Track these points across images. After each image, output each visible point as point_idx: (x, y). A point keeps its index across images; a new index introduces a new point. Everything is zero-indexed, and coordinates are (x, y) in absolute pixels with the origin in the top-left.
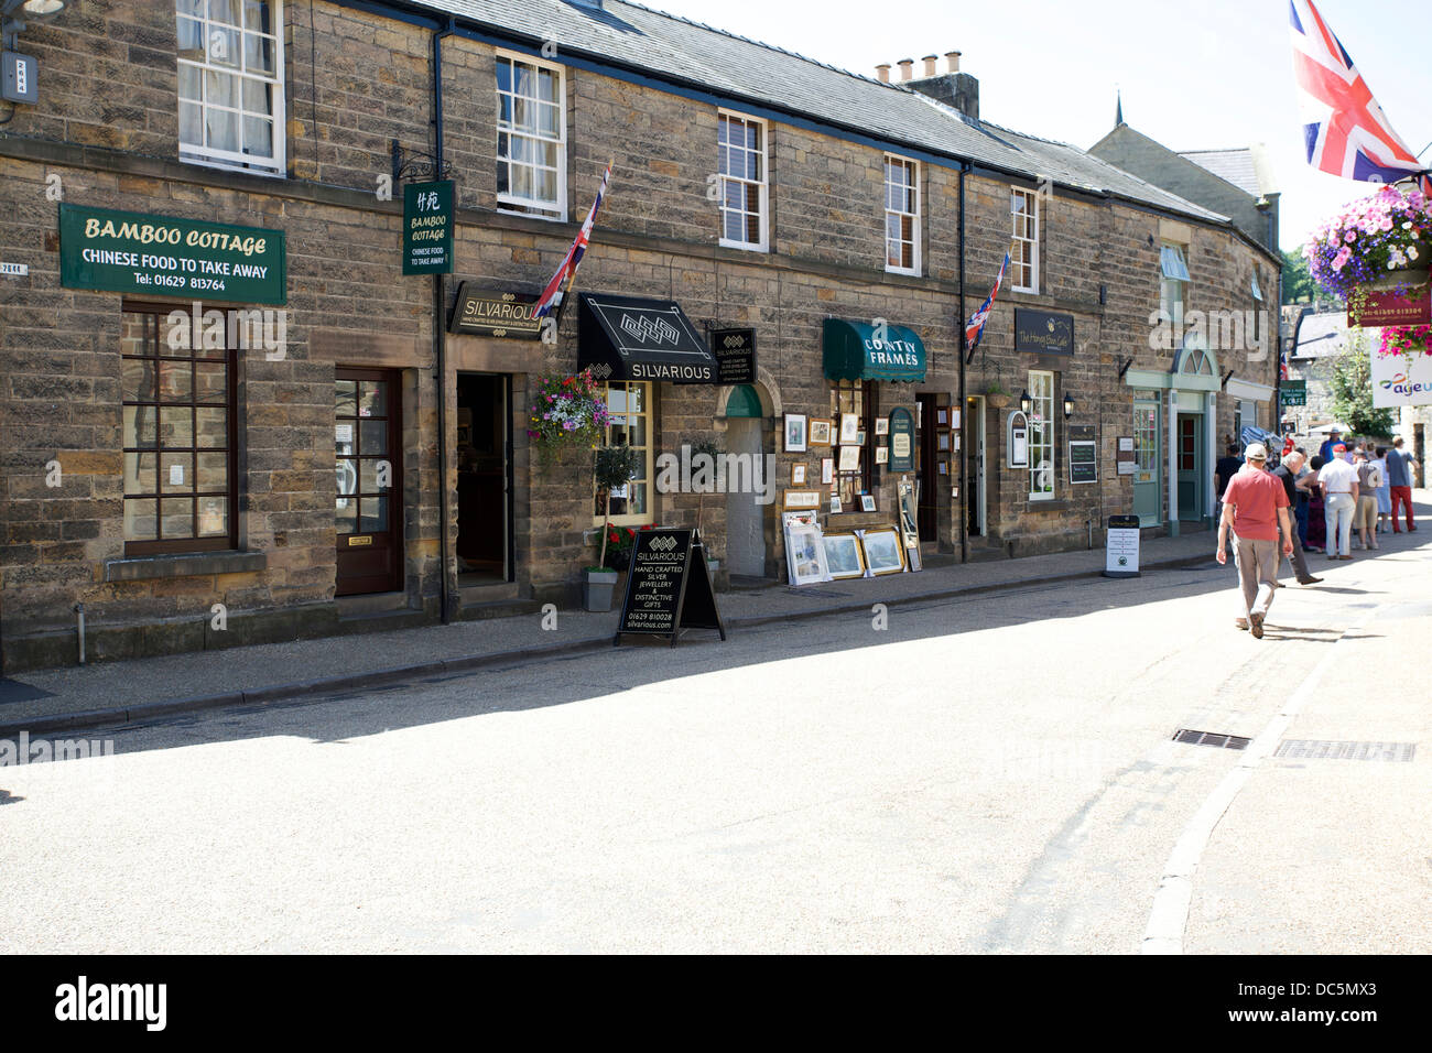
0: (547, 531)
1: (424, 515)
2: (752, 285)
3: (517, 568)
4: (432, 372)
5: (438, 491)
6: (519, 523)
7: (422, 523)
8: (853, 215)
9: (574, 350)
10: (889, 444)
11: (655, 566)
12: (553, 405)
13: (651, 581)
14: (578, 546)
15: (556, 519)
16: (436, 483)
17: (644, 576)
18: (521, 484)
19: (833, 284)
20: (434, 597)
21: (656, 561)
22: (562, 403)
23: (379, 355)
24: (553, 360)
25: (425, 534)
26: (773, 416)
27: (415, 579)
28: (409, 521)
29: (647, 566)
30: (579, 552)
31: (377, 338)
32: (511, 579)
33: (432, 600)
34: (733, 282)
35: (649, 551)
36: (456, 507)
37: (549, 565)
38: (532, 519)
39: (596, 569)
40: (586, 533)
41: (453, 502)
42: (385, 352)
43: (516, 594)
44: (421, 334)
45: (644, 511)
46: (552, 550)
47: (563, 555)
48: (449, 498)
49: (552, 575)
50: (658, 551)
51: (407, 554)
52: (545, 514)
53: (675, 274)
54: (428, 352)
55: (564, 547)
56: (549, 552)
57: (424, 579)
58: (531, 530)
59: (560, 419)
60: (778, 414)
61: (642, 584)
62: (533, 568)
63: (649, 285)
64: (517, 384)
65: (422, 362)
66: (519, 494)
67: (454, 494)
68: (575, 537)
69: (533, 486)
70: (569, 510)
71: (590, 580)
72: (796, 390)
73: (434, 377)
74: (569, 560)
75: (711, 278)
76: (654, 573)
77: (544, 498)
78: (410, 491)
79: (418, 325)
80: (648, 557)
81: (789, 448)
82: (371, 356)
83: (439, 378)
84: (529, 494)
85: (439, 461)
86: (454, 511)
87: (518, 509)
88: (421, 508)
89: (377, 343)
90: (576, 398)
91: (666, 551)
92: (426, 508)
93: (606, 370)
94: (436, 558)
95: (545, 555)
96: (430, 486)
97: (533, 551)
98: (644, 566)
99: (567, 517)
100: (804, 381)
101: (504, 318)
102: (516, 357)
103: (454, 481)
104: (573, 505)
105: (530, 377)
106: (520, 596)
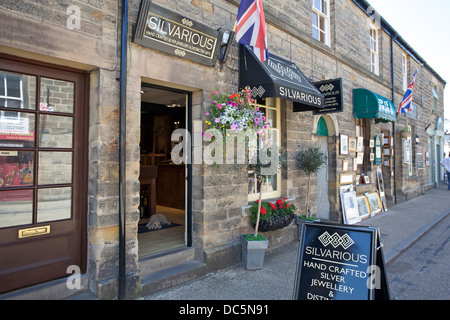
0: (217, 209)
1: (102, 205)
2: (327, 65)
3: (194, 236)
4: (115, 74)
5: (117, 182)
6: (196, 203)
7: (100, 212)
8: (361, 44)
9: (236, 80)
10: (374, 152)
11: (328, 264)
12: (222, 111)
13: (325, 280)
14: (238, 217)
15: (223, 199)
16: (117, 175)
17: (316, 273)
18: (197, 174)
19: (355, 73)
20: (111, 281)
21: (328, 258)
22: (230, 109)
23: (50, 46)
24: (221, 83)
25: (103, 223)
26: (335, 135)
27: (93, 264)
28: (91, 209)
29: (318, 262)
30: (238, 221)
31: (49, 29)
32: (190, 244)
33: (109, 285)
34: (319, 60)
35: (318, 245)
36: (138, 195)
37: (217, 234)
38: (204, 201)
39: (252, 237)
40: (244, 208)
41: (135, 191)
42: (55, 44)
43: (192, 257)
44: (104, 38)
45: (275, 189)
46: (220, 223)
47: (227, 225)
48: (130, 188)
49: (219, 241)
50: (330, 247)
51: (90, 239)
52: (215, 196)
53: (293, 47)
54: (111, 56)
55: (228, 219)
56: (217, 225)
57: (101, 266)
58: (205, 209)
59: (228, 122)
60: (337, 135)
61: (314, 282)
62: (205, 238)
63: (280, 49)
64: (196, 99)
65: (106, 63)
66: (195, 181)
67: (136, 183)
68: (235, 211)
69: (206, 175)
70: (232, 192)
71: (249, 248)
72: (344, 123)
73: (117, 79)
74: (232, 228)
75: (309, 55)
76: (327, 271)
77: (214, 184)
78: (92, 181)
79: (101, 29)
80: (319, 252)
81: (342, 152)
82: (38, 44)
83: (121, 80)
84: (203, 182)
85: (120, 154)
86: (135, 200)
87: (195, 193)
88: (100, 198)
89: (45, 32)
90: (240, 108)
91: (340, 248)
92: (106, 198)
93: (261, 91)
94: (115, 243)
95: (215, 227)
96: (110, 177)
97: (206, 225)
98: (314, 262)
99: (231, 197)
100: (347, 119)
101: (183, 41)
102: (194, 76)
103: (136, 172)
104: (234, 189)
105: (205, 93)
106: (195, 258)
